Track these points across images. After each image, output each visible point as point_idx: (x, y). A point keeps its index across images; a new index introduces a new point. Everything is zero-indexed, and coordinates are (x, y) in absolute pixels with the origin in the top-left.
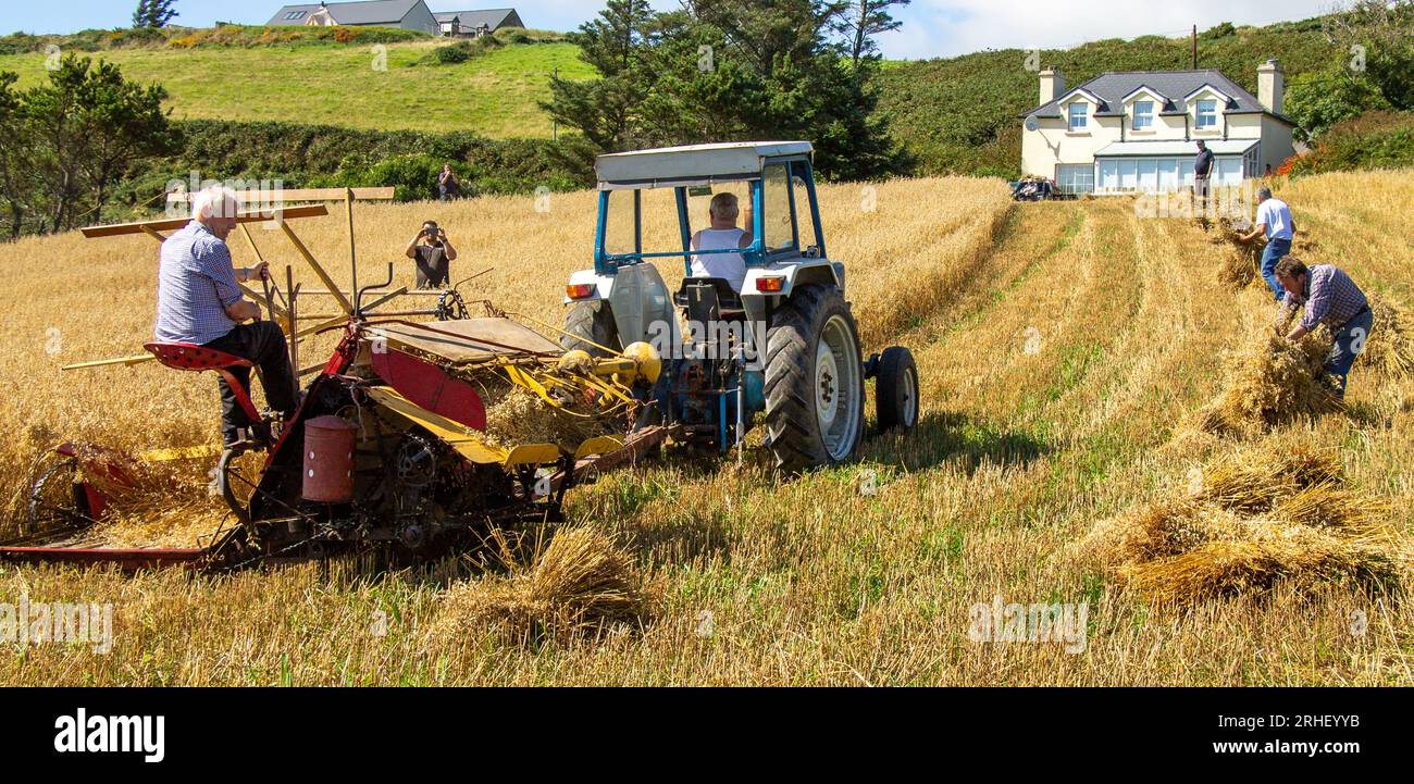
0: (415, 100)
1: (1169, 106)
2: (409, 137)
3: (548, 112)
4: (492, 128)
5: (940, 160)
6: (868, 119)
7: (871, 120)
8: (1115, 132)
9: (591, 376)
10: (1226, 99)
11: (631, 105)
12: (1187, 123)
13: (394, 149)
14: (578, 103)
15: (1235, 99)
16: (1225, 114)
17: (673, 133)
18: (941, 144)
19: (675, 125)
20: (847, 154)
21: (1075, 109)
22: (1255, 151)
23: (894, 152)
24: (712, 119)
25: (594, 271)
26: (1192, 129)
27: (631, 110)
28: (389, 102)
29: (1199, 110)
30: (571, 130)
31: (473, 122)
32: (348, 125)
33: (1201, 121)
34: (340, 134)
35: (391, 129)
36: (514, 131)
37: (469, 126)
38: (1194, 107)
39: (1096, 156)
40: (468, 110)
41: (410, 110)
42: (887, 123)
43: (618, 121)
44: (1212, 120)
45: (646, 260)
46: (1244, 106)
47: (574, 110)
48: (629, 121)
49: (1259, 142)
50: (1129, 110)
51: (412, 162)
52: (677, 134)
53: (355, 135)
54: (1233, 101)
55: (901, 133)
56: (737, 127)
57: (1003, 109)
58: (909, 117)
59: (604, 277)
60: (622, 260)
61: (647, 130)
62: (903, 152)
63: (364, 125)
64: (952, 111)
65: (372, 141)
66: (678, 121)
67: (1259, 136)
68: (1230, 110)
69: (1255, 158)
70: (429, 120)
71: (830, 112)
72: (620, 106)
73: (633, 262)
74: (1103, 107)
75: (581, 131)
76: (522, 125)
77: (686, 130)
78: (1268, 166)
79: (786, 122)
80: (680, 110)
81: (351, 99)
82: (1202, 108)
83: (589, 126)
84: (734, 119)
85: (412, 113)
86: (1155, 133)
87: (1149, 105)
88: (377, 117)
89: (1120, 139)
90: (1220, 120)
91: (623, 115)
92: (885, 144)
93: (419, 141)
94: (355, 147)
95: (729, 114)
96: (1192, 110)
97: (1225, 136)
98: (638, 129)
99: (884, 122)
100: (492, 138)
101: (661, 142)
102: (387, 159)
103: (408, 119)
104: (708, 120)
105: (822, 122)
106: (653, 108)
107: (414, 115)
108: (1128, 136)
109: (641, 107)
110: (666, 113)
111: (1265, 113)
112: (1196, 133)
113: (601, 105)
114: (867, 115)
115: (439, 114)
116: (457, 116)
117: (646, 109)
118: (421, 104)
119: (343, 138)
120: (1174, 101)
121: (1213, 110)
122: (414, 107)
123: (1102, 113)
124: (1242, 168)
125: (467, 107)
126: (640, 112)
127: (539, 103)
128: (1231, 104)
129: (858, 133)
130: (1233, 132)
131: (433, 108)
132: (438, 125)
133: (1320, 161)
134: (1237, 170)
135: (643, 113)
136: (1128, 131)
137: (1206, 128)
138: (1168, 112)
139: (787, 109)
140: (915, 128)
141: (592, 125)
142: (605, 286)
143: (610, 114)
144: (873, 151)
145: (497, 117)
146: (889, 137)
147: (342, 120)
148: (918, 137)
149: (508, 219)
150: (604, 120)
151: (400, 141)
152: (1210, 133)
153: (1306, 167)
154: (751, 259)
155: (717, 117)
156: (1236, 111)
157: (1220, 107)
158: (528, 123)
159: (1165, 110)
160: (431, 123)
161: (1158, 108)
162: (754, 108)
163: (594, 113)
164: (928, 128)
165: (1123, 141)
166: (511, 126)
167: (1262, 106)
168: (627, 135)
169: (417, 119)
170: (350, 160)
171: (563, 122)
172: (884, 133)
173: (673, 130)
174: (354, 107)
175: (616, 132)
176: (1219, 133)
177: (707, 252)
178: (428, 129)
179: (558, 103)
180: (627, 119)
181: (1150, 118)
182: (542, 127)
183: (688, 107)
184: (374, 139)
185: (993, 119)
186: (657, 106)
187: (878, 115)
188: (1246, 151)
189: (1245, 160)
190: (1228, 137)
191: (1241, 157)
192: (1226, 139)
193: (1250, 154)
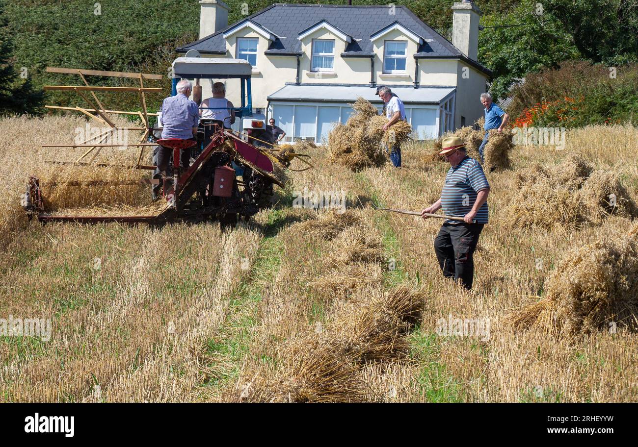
1: (352, 46)
8: (290, 74)
10: (418, 40)
12: (373, 66)
15: (428, 41)
16: (416, 58)
21: (244, 44)
22: (450, 101)
26: (379, 73)
29: (387, 52)
33: (389, 65)
38: (382, 48)
39: (270, 100)
44: (401, 64)
46: (439, 49)
49: (455, 91)
50: (307, 49)
54: (425, 43)
57: (121, 42)
64: (60, 42)
67: (454, 84)
68: (423, 54)
69: (450, 111)
74: (275, 44)
78: (463, 118)
82: (390, 50)
86: (335, 76)
87: (330, 44)
89: (295, 81)
90: (410, 63)
96: (379, 51)
97: (417, 83)
108: (305, 79)
111: (461, 57)
112: (383, 79)
120: (358, 40)
121: (403, 53)
123: (275, 51)
124: (438, 119)
128: (423, 47)
130: (426, 78)
133: (566, 113)
134: (432, 123)
136: (305, 73)
137: (395, 72)
138: (352, 53)
152: (399, 78)
153: (551, 119)
156: (430, 54)
157: (411, 50)
159: (347, 49)
161: (340, 47)
165: (298, 84)
167: (455, 51)
176: (408, 78)
181: (331, 59)
185: (110, 54)
188: (442, 101)
189: (441, 112)
190: (421, 84)
191: (438, 107)
192: (417, 86)
193: (446, 104)
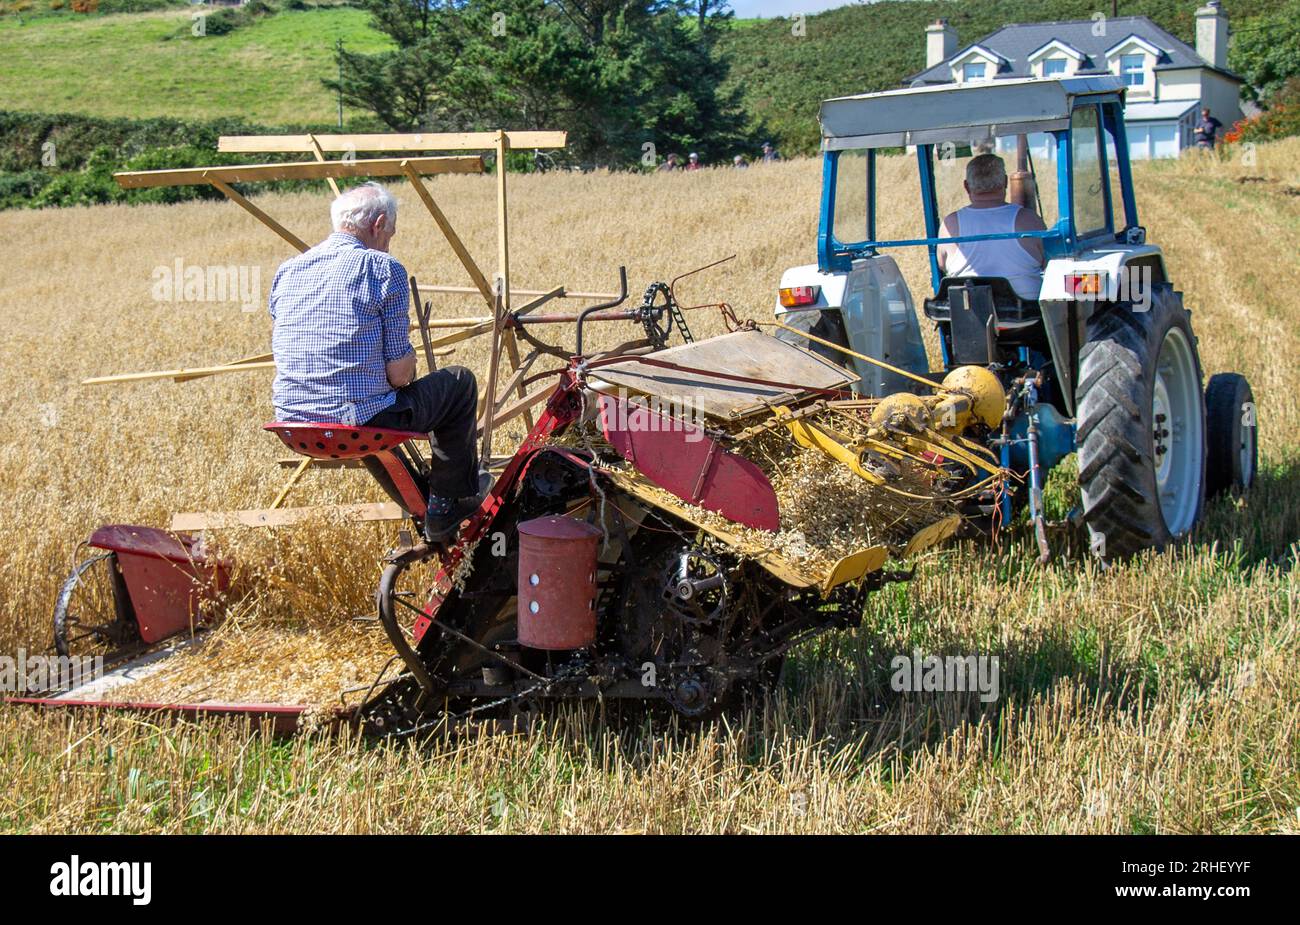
0: (171, 80)
1: (1086, 63)
2: (168, 127)
3: (333, 91)
4: (265, 113)
5: (804, 138)
6: (717, 91)
7: (722, 92)
9: (931, 434)
10: (1157, 52)
11: (433, 80)
13: (152, 140)
14: (370, 80)
15: (1169, 52)
16: (1155, 71)
17: (485, 114)
18: (806, 120)
19: (488, 104)
20: (695, 134)
21: (971, 70)
23: (749, 130)
24: (532, 95)
25: (816, 267)
27: (434, 87)
28: (141, 84)
29: (1123, 67)
30: (362, 113)
31: (242, 106)
32: (93, 112)
33: (1126, 81)
34: (85, 124)
35: (144, 116)
36: (292, 116)
37: (238, 112)
38: (1118, 63)
40: (235, 93)
41: (166, 93)
42: (742, 95)
43: (417, 100)
44: (1140, 79)
45: (883, 252)
46: (1179, 60)
47: (365, 89)
48: (430, 101)
50: (1037, 71)
51: (174, 156)
52: (491, 116)
53: (102, 125)
54: (1164, 54)
55: (757, 106)
56: (562, 105)
58: (766, 86)
59: (831, 275)
60: (855, 251)
61: (453, 111)
62: (761, 130)
63: (111, 112)
65: (122, 132)
66: (491, 99)
67: (1199, 96)
68: (1163, 66)
70: (190, 104)
71: (673, 82)
72: (420, 83)
73: (868, 254)
74: (1005, 67)
75: (372, 114)
76: (300, 108)
77: (501, 110)
79: (622, 96)
80: (494, 86)
81: (96, 82)
82: (1126, 66)
83: (384, 108)
84: (558, 96)
85: (168, 97)
87: (1062, 63)
88: (127, 102)
90: (1149, 77)
91: (424, 92)
92: (740, 120)
93: (180, 130)
94: (102, 139)
95: (553, 89)
96: (1115, 67)
97: (1156, 97)
98: (443, 110)
99: (738, 94)
100: (265, 125)
101: (470, 125)
102: (145, 152)
103: (164, 104)
104: (528, 98)
105: (662, 96)
106: (460, 84)
107: (171, 100)
109: (444, 83)
110: (476, 90)
111: (1206, 68)
113: (398, 82)
114: (717, 86)
115: (201, 97)
116: (222, 100)
117: (452, 85)
118: (178, 86)
119: (87, 129)
120: (1092, 56)
121: (1141, 67)
122: (171, 89)
123: (1004, 74)
124: (1177, 136)
125: (234, 88)
126: (444, 89)
127: (323, 81)
128: (1163, 59)
129: (707, 107)
130: (1167, 92)
131: (194, 90)
132: (201, 111)
133: (1278, 125)
134: (1172, 139)
135: (448, 91)
137: (1132, 88)
138: (1087, 70)
139: (621, 81)
140: (773, 99)
141: (388, 106)
142: (834, 289)
143: (408, 92)
144: (726, 128)
145: (270, 100)
146: (745, 111)
147: (84, 107)
148: (777, 110)
149: (298, 221)
150: (400, 99)
151: (157, 131)
152: (1137, 94)
153: (1260, 132)
154: (1050, 247)
155: (537, 93)
156: (1171, 66)
157: (1150, 64)
158: (308, 106)
159: (1081, 67)
160: (192, 108)
161: (1073, 65)
162: (583, 82)
163: (389, 91)
164: (789, 100)
166: (287, 110)
167: (1201, 60)
168: (429, 117)
169: (175, 104)
170: (100, 154)
171: (352, 104)
172: (739, 107)
173: (485, 110)
174: (98, 91)
175: (415, 113)
176: (1147, 94)
177: (970, 239)
178: (190, 116)
179: (344, 80)
180: (429, 97)
182: (325, 111)
183: (503, 81)
184: (125, 129)
186: (465, 82)
187: (728, 86)
188: (1182, 116)
189: (1182, 127)
190: (1161, 99)
191: (1177, 122)
192: (1157, 101)
193: (1187, 120)
